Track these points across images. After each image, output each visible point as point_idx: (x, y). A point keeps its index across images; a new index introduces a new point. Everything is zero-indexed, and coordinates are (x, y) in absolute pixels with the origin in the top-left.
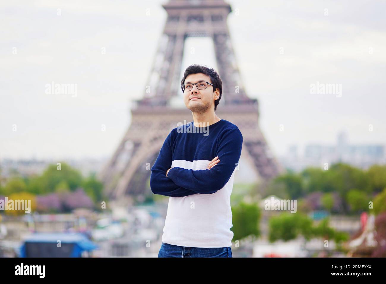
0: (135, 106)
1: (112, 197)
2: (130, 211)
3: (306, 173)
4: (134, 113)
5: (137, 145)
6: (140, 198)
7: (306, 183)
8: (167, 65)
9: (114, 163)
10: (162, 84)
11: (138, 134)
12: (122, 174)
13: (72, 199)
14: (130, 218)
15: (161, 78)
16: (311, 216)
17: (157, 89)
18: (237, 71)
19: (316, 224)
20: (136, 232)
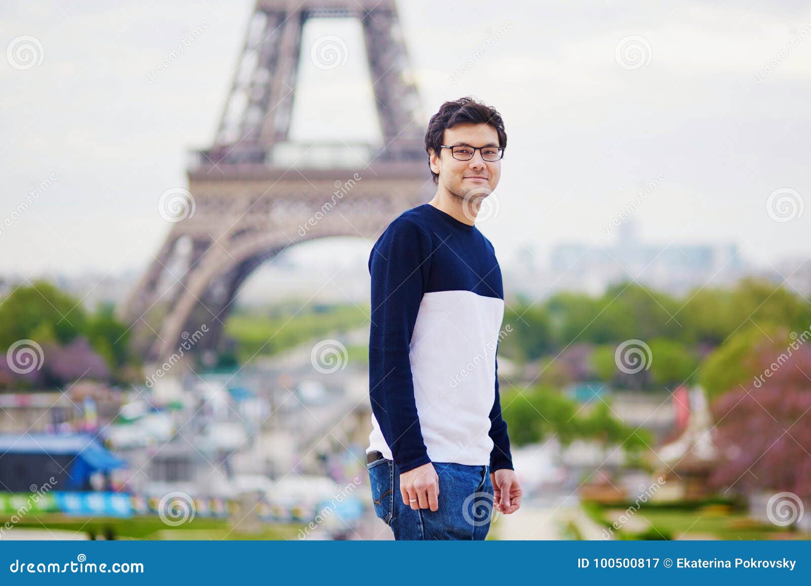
0: (195, 162)
1: (150, 356)
2: (187, 386)
3: (556, 304)
4: (195, 178)
5: (201, 245)
6: (209, 358)
7: (557, 323)
8: (263, 76)
9: (152, 282)
10: (255, 116)
11: (204, 224)
12: (171, 307)
13: (65, 361)
14: (189, 401)
15: (251, 103)
16: (568, 395)
17: (243, 125)
18: (412, 89)
19: (585, 412)
20: (202, 430)
